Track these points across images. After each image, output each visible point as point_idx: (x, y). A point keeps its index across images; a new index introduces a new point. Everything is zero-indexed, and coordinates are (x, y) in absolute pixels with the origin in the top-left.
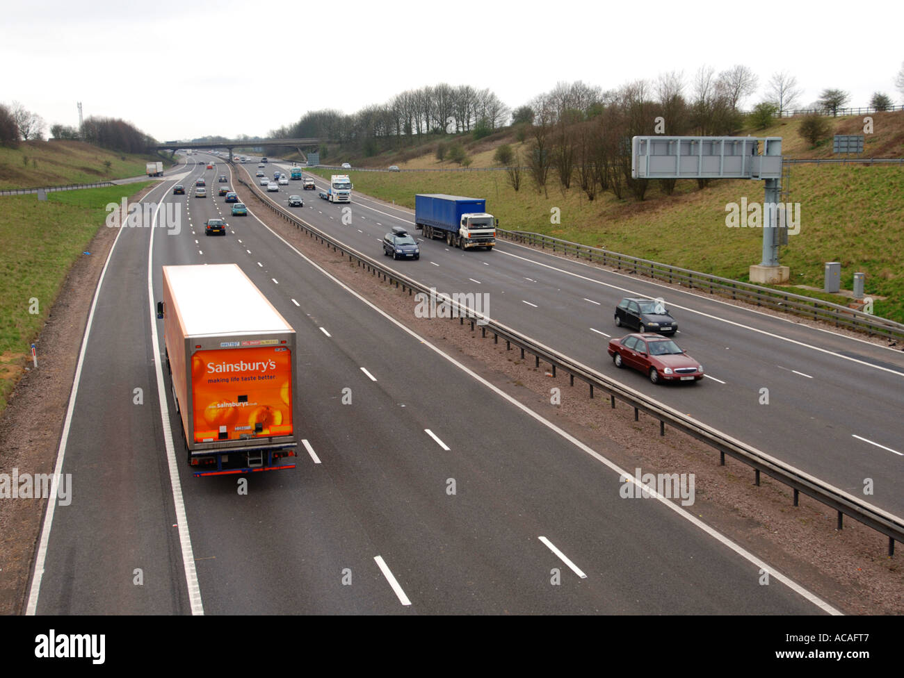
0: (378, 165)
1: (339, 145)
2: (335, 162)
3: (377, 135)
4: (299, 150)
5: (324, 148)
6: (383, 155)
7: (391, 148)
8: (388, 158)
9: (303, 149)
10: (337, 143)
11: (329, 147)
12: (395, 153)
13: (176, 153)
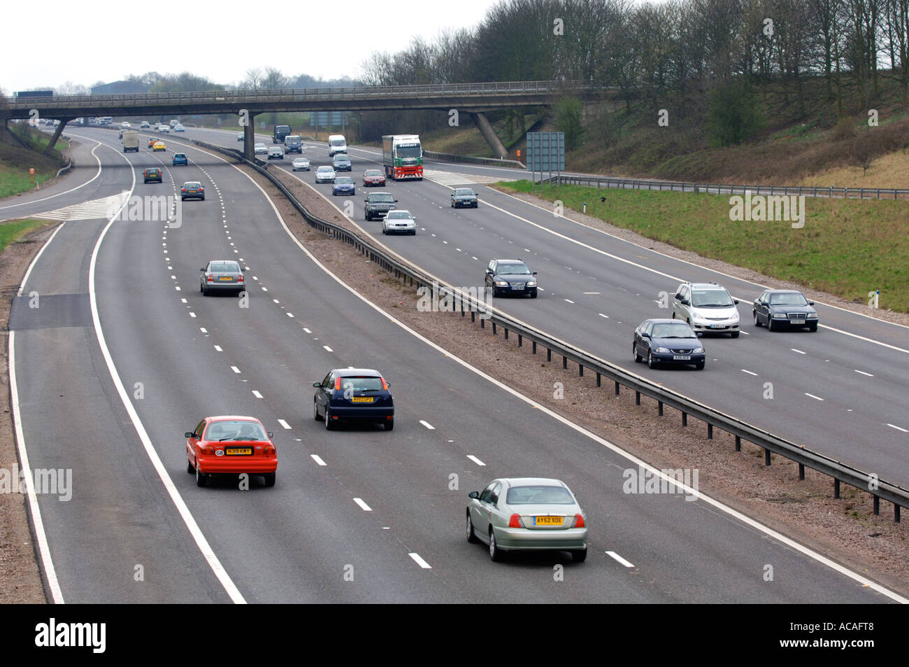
0: (768, 173)
1: (622, 105)
2: (611, 164)
3: (755, 69)
4: (483, 121)
5: (570, 115)
6: (780, 139)
7: (804, 118)
8: (797, 150)
9: (493, 118)
10: (614, 99)
11: (587, 113)
12: (826, 134)
13: (64, 133)
